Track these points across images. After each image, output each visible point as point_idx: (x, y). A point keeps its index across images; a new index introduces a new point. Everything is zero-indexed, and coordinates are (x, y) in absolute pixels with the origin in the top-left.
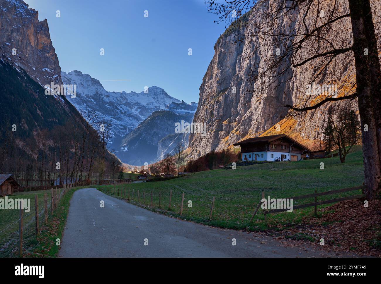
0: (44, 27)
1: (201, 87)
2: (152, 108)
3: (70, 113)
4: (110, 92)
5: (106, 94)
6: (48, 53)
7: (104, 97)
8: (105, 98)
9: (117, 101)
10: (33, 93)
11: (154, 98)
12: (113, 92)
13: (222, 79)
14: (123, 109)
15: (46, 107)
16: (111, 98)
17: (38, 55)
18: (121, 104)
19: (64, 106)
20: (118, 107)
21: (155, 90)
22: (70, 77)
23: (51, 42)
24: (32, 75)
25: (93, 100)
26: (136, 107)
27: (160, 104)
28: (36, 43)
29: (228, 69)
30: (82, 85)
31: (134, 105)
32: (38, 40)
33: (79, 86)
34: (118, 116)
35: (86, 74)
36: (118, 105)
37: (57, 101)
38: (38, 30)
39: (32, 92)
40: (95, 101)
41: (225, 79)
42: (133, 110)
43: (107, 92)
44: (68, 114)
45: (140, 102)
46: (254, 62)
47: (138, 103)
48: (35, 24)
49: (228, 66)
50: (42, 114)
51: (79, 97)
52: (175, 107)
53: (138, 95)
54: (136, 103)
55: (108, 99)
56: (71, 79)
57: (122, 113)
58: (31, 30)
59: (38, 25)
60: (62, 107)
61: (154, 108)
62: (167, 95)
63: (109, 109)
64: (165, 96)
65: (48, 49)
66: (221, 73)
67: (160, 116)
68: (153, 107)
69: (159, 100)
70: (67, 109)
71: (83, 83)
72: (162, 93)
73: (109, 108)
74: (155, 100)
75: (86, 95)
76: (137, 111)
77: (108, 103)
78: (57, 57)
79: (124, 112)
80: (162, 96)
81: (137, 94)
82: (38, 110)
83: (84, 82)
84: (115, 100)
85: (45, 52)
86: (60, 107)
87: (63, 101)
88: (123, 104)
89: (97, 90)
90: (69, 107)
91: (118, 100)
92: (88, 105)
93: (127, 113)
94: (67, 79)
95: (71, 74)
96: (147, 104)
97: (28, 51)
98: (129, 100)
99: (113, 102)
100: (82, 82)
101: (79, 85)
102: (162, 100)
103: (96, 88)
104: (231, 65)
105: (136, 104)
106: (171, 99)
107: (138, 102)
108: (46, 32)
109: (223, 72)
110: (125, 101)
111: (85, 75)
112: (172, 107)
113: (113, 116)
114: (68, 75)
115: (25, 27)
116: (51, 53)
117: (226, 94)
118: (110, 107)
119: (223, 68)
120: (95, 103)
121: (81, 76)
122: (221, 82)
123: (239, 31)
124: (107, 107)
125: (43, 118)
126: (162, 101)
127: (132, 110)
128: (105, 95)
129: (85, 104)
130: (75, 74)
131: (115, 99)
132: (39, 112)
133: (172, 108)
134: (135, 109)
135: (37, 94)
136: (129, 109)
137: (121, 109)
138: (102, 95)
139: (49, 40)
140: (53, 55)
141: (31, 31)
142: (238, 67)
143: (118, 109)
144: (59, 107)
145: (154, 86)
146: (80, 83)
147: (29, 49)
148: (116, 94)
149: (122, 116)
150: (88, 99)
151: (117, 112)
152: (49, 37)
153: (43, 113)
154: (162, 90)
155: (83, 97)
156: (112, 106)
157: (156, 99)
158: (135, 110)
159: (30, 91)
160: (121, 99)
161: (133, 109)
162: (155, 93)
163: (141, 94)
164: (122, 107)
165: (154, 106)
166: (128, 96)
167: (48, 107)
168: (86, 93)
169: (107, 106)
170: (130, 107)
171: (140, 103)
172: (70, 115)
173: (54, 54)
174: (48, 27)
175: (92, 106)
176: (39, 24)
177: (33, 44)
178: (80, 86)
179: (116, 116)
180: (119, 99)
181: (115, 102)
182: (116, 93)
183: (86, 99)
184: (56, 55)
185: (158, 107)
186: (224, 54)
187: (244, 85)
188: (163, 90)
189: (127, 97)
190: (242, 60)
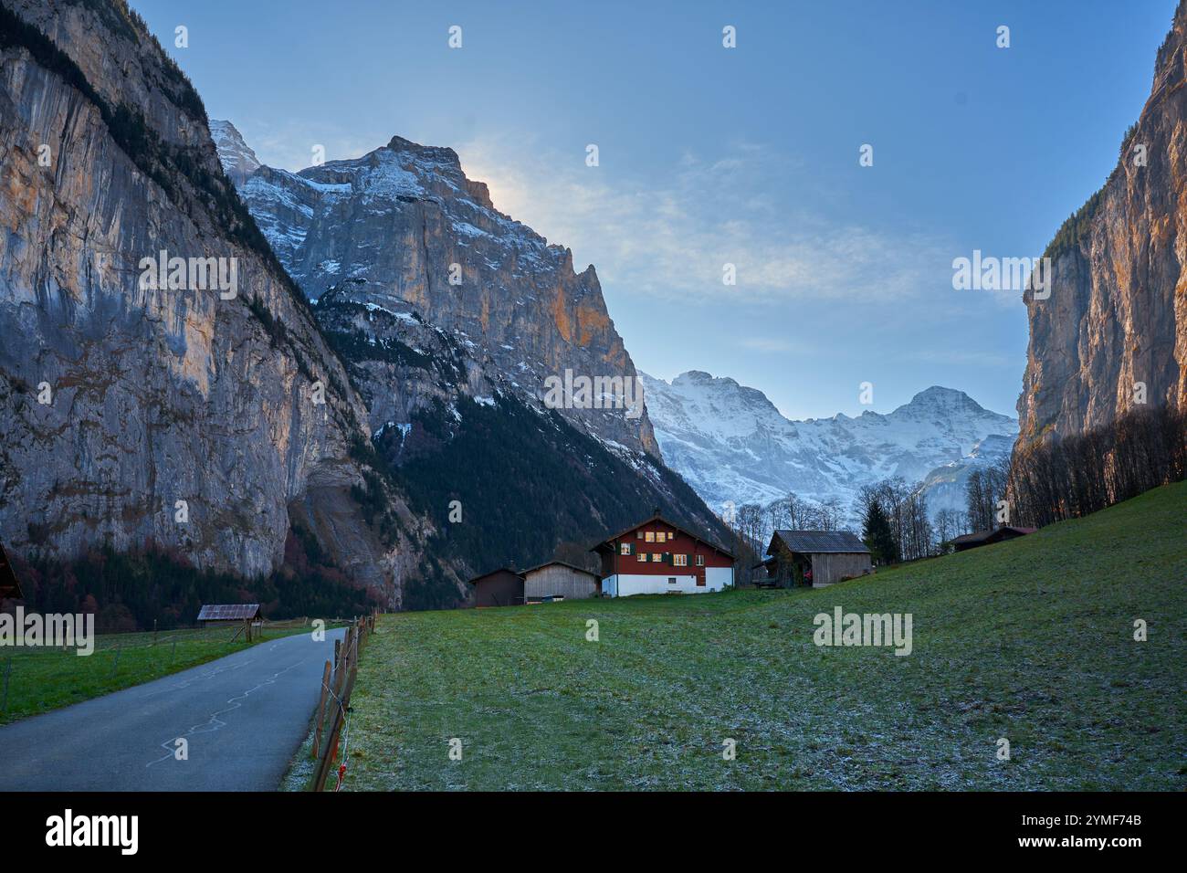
0: (588, 287)
1: (1020, 400)
2: (935, 456)
3: (677, 505)
4: (798, 421)
5: (789, 429)
6: (607, 352)
7: (782, 439)
8: (785, 440)
9: (822, 444)
10: (579, 466)
11: (937, 423)
12: (809, 420)
13: (1049, 388)
14: (844, 468)
15: (614, 498)
16: (804, 438)
17: (581, 361)
18: (837, 455)
19: (661, 489)
20: (826, 463)
21: (939, 398)
22: (678, 391)
23: (611, 323)
24: (571, 417)
25: (750, 451)
26: (884, 458)
27: (958, 439)
28: (573, 331)
29: (1061, 357)
30: (715, 410)
31: (874, 451)
32: (577, 324)
33: (706, 416)
34: (831, 490)
35: (723, 376)
36: (828, 456)
37: (640, 479)
38: (576, 298)
39: (575, 463)
40: (758, 454)
41: (1055, 387)
42: (873, 467)
43: (791, 423)
44: (671, 509)
45: (893, 443)
46: (1112, 338)
47: (890, 446)
48: (566, 284)
49: (1060, 350)
50: (605, 518)
51: (711, 448)
52: (997, 448)
53: (885, 421)
54: (882, 446)
55: (794, 442)
56: (683, 398)
57: (842, 481)
58: (559, 300)
59: (574, 285)
60: (654, 491)
61: (943, 454)
62: (978, 409)
63: (801, 473)
64: (972, 414)
65: (605, 341)
66: (1044, 371)
67: (948, 484)
68: (938, 453)
69: (955, 427)
70: (668, 494)
71: (715, 405)
72: (961, 404)
73: (799, 469)
74: (942, 430)
75: (730, 439)
76: (887, 469)
77: (796, 456)
78: (631, 360)
79: (846, 477)
80: (963, 415)
81: (882, 417)
82: (592, 508)
83: (720, 400)
84: (816, 445)
85: (600, 350)
86: (650, 493)
87: (657, 474)
88: (843, 453)
89: (760, 421)
90: (673, 489)
91: (825, 442)
92: (737, 470)
93: (857, 480)
94: (672, 400)
95: (681, 384)
96: (919, 446)
97: (556, 357)
98: (859, 438)
99: (812, 450)
100: (714, 402)
101: (706, 412)
102: (966, 428)
103: (756, 416)
104: (1067, 347)
105: (883, 450)
106: (995, 422)
107: (889, 442)
108: (596, 298)
109: (1048, 366)
110: (848, 443)
111: (721, 382)
112: (988, 450)
113: (815, 494)
114: (671, 388)
115: (544, 298)
116: (613, 352)
117: (1053, 431)
118: (801, 466)
119: (1048, 357)
120: (758, 459)
121: (709, 384)
122: (1047, 396)
123: (1077, 250)
124: (794, 468)
125: (606, 529)
126: (964, 429)
127: (870, 469)
128: (785, 431)
129: (727, 466)
130: (692, 381)
131: (816, 440)
132: (596, 514)
133: (988, 453)
134: (879, 464)
135: (588, 465)
136: (861, 466)
137: (837, 468)
138: (775, 433)
139: (605, 320)
140: (619, 357)
141: (559, 303)
142: (1083, 352)
143: (828, 470)
144: (646, 494)
145: (932, 388)
146: (708, 406)
147: (558, 350)
148: (818, 426)
149: (843, 490)
150: (735, 450)
151: (827, 481)
152: (603, 309)
153: (606, 516)
154: (961, 397)
155: (722, 445)
156: (808, 464)
157: (944, 427)
158: (881, 467)
159: (569, 462)
160: (835, 438)
161: (874, 464)
162: (938, 407)
163: (896, 417)
164: (839, 464)
165: (940, 448)
166: (854, 427)
167: (618, 498)
168: (728, 434)
169: (793, 464)
170: (864, 461)
171: (894, 445)
172: (677, 510)
173: (621, 352)
174: (598, 284)
175: (748, 469)
176: (576, 282)
177: (567, 336)
178: (709, 413)
179: (824, 491)
180: (827, 439)
181: (816, 449)
182: (818, 423)
183: (731, 451)
184: (627, 353)
185: (954, 452)
186: (1047, 316)
187: (1093, 404)
188: (964, 394)
189: (851, 431)
190: (1092, 331)
